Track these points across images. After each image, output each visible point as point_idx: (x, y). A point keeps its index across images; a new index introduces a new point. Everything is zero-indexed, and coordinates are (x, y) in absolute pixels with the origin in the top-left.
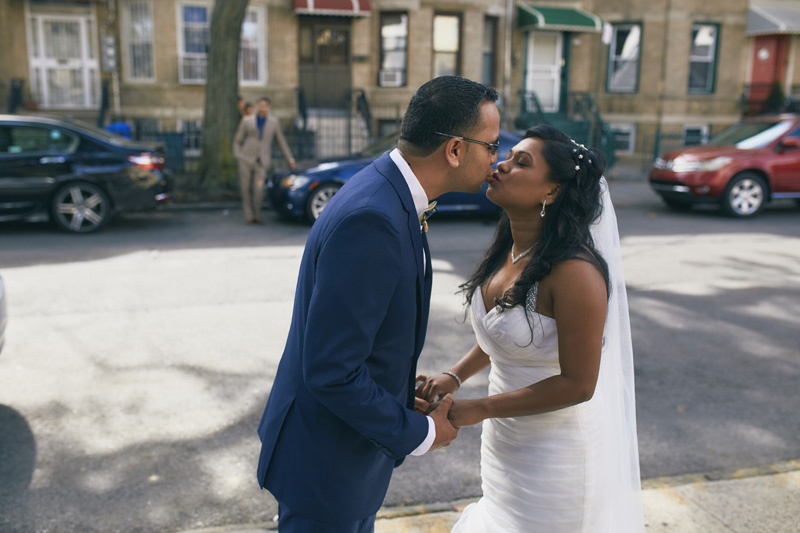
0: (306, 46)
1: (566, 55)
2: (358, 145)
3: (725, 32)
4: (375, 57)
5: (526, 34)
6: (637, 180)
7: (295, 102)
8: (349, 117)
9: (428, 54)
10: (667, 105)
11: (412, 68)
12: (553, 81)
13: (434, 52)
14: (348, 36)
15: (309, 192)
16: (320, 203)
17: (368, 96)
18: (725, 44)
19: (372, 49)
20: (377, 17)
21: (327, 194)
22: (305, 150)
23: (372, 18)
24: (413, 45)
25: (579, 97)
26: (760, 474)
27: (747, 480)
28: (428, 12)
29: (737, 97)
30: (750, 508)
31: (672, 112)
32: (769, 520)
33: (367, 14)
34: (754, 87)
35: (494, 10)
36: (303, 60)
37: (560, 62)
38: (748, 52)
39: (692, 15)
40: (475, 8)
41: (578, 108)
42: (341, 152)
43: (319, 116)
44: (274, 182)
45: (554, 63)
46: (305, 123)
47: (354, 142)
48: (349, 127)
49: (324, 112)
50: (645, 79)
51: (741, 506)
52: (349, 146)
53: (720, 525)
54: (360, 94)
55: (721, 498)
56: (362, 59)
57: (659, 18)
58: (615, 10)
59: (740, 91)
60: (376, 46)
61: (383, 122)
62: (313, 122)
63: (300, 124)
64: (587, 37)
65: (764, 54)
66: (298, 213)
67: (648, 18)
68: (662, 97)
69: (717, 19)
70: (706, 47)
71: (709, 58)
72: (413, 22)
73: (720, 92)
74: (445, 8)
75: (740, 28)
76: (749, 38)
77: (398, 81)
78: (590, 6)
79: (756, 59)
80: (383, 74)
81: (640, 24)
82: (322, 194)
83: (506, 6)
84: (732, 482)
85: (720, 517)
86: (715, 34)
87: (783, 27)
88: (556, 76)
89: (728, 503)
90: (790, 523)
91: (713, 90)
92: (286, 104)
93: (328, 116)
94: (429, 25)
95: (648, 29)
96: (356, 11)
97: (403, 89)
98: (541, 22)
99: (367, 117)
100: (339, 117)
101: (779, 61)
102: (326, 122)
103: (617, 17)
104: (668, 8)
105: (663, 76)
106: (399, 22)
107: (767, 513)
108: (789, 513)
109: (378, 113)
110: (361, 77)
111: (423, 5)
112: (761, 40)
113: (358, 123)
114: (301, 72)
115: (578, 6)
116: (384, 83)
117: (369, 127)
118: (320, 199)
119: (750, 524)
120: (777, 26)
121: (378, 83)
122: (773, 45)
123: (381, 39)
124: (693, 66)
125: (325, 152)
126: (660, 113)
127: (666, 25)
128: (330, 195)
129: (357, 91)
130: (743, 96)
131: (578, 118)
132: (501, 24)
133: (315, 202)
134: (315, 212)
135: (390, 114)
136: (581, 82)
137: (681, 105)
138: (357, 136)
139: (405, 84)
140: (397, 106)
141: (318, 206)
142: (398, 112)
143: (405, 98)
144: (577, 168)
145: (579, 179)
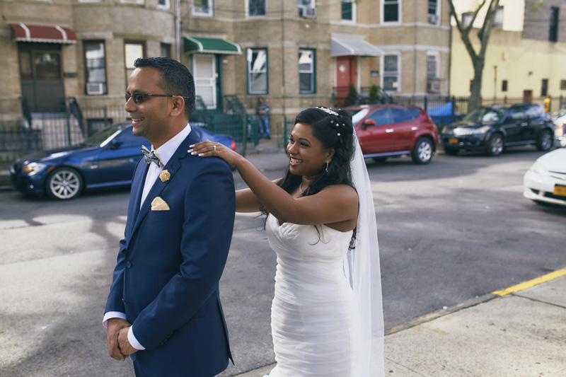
0: (25, 65)
1: (219, 70)
2: (78, 139)
3: (318, 54)
4: (82, 73)
5: (191, 56)
6: (276, 152)
7: (20, 109)
8: (68, 118)
9: (123, 71)
10: (287, 101)
11: (110, 81)
12: (212, 87)
13: (126, 69)
14: (58, 58)
15: (46, 176)
16: (56, 183)
17: (78, 102)
18: (319, 62)
19: (79, 68)
20: (81, 44)
21: (61, 175)
22: (33, 145)
23: (77, 45)
24: (110, 64)
25: (230, 99)
26: (405, 328)
27: (399, 333)
28: (120, 41)
29: (330, 95)
30: (406, 350)
31: (291, 107)
32: (419, 355)
33: (74, 42)
34: (339, 88)
35: (167, 40)
36: (23, 77)
37: (215, 75)
38: (333, 67)
39: (298, 44)
40: (154, 38)
41: (230, 106)
42: (63, 144)
43: (43, 119)
44: (15, 169)
45: (211, 76)
46: (30, 124)
47: (73, 136)
48: (68, 125)
49: (48, 115)
50: (272, 85)
51: (401, 349)
52: (70, 140)
53: (394, 364)
54: (71, 101)
55: (388, 347)
56: (71, 75)
57: (278, 45)
58: (249, 40)
59: (332, 91)
60: (82, 66)
61: (91, 121)
62: (37, 123)
63: (26, 125)
64: (232, 57)
65: (342, 69)
66: (40, 191)
67: (271, 45)
68: (284, 97)
69: (314, 46)
70: (308, 65)
71: (311, 71)
72: (109, 48)
73: (319, 93)
74: (132, 38)
75: (328, 51)
76: (333, 58)
77: (101, 91)
78: (232, 37)
79: (338, 71)
80: (88, 85)
81: (266, 49)
82: (57, 176)
83: (175, 37)
84: (391, 336)
85: (392, 359)
86: (312, 56)
87: (353, 52)
88: (213, 85)
89: (393, 349)
90: (431, 354)
91: (315, 92)
92: (13, 110)
93: (51, 118)
94: (121, 50)
95: (271, 52)
96: (65, 40)
97: (105, 96)
98: (201, 49)
99: (80, 118)
100: (60, 118)
101: (352, 73)
102: (48, 123)
103: (251, 44)
104: (283, 39)
105: (284, 83)
106: (98, 48)
107: (417, 351)
108: (429, 349)
109: (87, 114)
110: (71, 88)
111: (116, 35)
112: (341, 59)
113: (74, 123)
114: (23, 85)
115: (224, 37)
116: (90, 93)
117: (81, 125)
118: (56, 180)
119: (410, 359)
120: (349, 51)
121: (86, 93)
122: (347, 62)
123: (85, 60)
124: (301, 75)
125: (50, 146)
126: (284, 107)
127: (282, 49)
128: (64, 176)
129: (69, 98)
130: (333, 95)
131: (231, 112)
132: (173, 49)
133: (53, 182)
134: (53, 189)
135: (100, 114)
136: (230, 88)
137: (296, 102)
138: (75, 132)
139: (106, 93)
140: (105, 109)
141: (55, 185)
142: (105, 114)
143: (108, 103)
144: (339, 134)
145: (341, 141)
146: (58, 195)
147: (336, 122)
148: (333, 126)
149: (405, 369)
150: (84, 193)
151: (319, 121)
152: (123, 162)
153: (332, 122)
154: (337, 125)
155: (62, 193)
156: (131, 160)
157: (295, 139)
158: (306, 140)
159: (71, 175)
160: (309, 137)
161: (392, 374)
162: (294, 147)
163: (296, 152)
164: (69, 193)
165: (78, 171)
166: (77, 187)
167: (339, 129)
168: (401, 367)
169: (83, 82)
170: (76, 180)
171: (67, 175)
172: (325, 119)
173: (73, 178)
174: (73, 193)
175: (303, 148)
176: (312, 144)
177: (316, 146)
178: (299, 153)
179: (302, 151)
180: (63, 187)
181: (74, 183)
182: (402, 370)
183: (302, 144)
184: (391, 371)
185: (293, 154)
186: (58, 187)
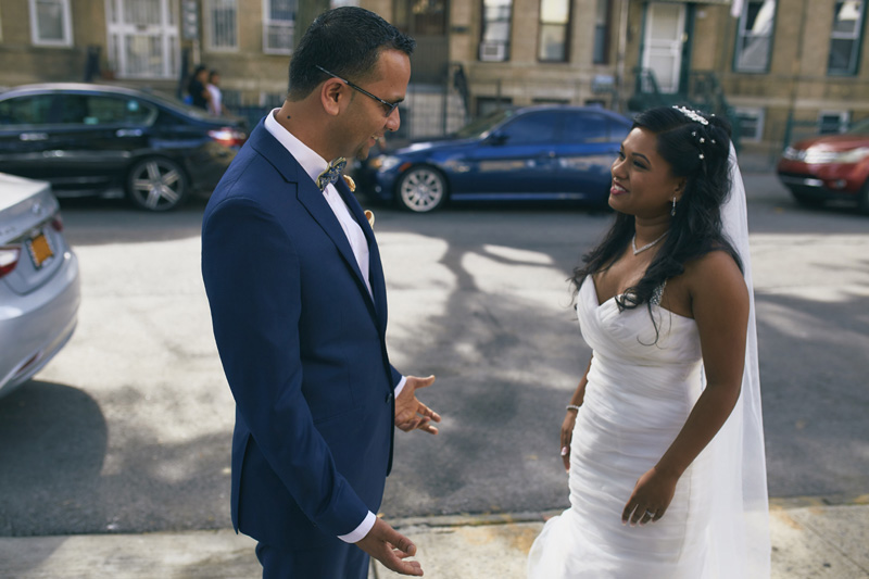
0: (401, 15)
1: (689, 29)
2: (454, 124)
4: (476, 28)
5: (645, 5)
6: (764, 172)
8: (445, 93)
9: (534, 26)
10: (802, 87)
11: (516, 40)
12: (672, 58)
13: (540, 24)
14: (447, 4)
15: (399, 174)
16: (411, 187)
17: (467, 71)
19: (472, 19)
21: (418, 177)
24: (519, 15)
25: (701, 77)
31: (808, 96)
37: (681, 37)
41: (700, 89)
42: (435, 132)
43: (413, 92)
44: (361, 163)
45: (675, 38)
47: (450, 121)
48: (444, 105)
49: (418, 87)
50: (778, 58)
51: (862, 534)
52: (444, 125)
53: (838, 554)
54: (458, 68)
55: (839, 525)
56: (461, 30)
60: (477, 16)
61: (482, 100)
64: (714, 9)
66: (387, 196)
68: (797, 79)
70: (851, 22)
71: (854, 35)
73: (865, 74)
77: (500, 55)
80: (484, 47)
82: (413, 177)
85: (838, 545)
86: (861, 8)
88: (676, 52)
89: (847, 530)
91: (856, 72)
93: (422, 92)
97: (505, 65)
99: (465, 94)
100: (434, 93)
102: (419, 99)
105: (799, 55)
109: (477, 90)
110: (459, 50)
113: (455, 101)
116: (485, 57)
117: (466, 105)
118: (411, 182)
121: (478, 57)
123: (482, 8)
124: (835, 43)
125: (417, 131)
126: (793, 96)
128: (422, 178)
129: (455, 65)
131: (699, 100)
133: (406, 185)
134: (405, 196)
135: (490, 91)
136: (705, 59)
137: (818, 88)
138: (453, 115)
139: (507, 58)
140: (499, 83)
141: (408, 190)
142: (499, 90)
143: (507, 74)
144: (701, 157)
145: (705, 169)
146: (411, 204)
147: (700, 134)
148: (695, 141)
149: (855, 568)
150: (447, 206)
151: (672, 130)
152: (518, 165)
153: (694, 134)
154: (702, 140)
155: (417, 203)
156: (531, 164)
157: (626, 154)
158: (644, 157)
159: (432, 177)
160: (650, 155)
161: (828, 570)
162: (623, 167)
163: (623, 175)
164: (426, 203)
165: (443, 174)
166: (438, 196)
167: (705, 148)
168: (850, 563)
169: (475, 40)
170: (439, 185)
171: (426, 177)
172: (682, 127)
173: (433, 183)
174: (432, 205)
175: (637, 170)
176: (653, 165)
177: (659, 170)
178: (628, 178)
179: (635, 175)
180: (419, 194)
181: (435, 190)
182: (849, 567)
183: (636, 163)
184: (828, 565)
185: (618, 177)
186: (411, 194)
